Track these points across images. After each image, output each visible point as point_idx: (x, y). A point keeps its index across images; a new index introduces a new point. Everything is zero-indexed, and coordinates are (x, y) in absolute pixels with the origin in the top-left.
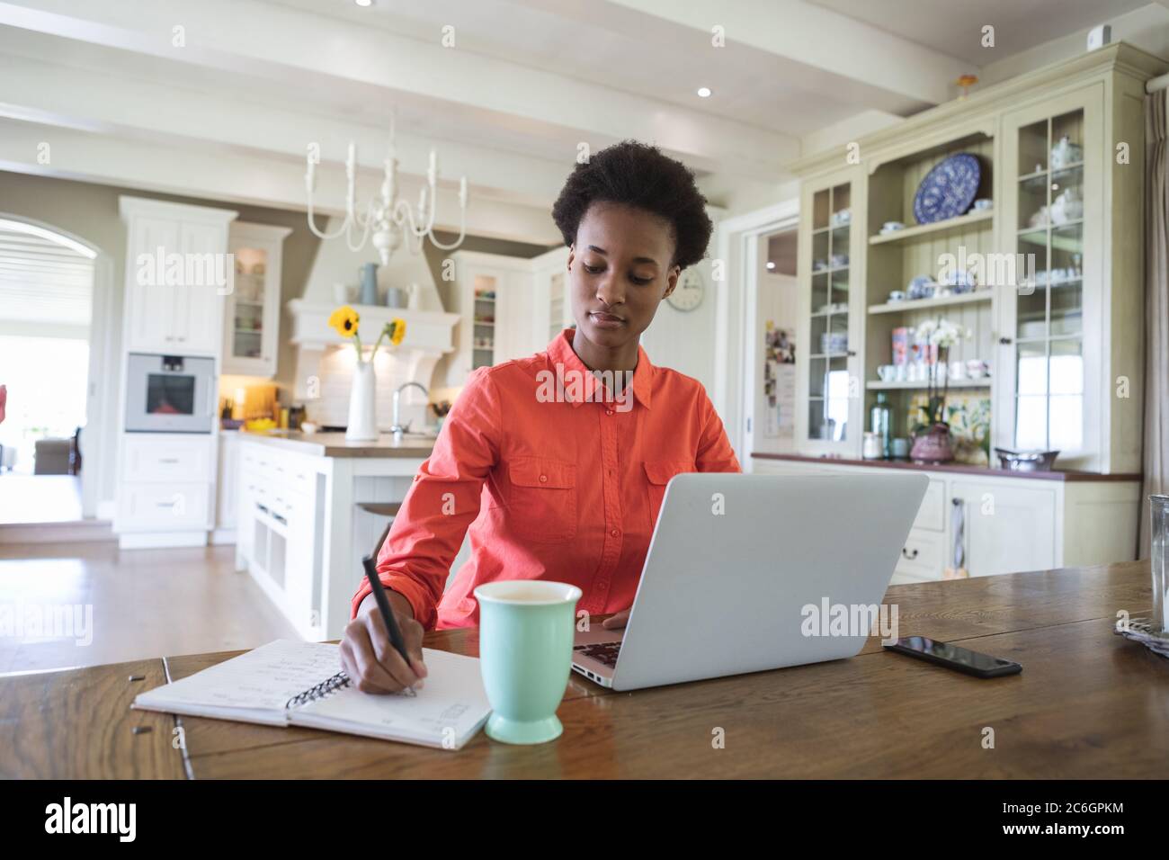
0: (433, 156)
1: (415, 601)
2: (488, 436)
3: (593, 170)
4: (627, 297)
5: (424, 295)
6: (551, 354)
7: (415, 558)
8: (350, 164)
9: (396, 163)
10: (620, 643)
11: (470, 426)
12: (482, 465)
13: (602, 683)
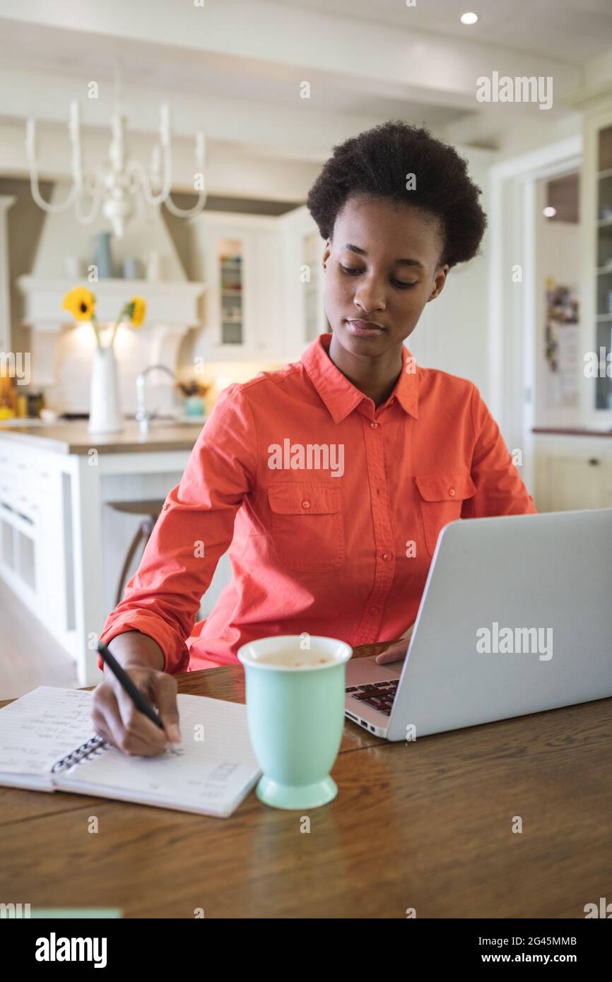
0: (164, 112)
1: (166, 644)
2: (241, 461)
3: (352, 157)
4: (388, 303)
5: (164, 263)
6: (306, 365)
7: (164, 594)
8: (74, 125)
9: (124, 121)
10: (397, 683)
11: (223, 449)
12: (236, 492)
13: (376, 733)
